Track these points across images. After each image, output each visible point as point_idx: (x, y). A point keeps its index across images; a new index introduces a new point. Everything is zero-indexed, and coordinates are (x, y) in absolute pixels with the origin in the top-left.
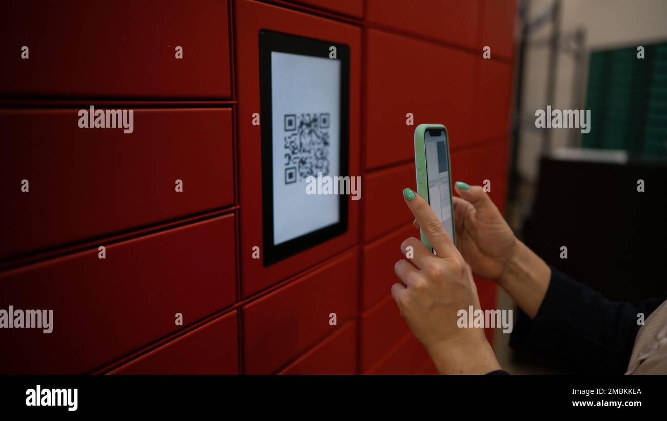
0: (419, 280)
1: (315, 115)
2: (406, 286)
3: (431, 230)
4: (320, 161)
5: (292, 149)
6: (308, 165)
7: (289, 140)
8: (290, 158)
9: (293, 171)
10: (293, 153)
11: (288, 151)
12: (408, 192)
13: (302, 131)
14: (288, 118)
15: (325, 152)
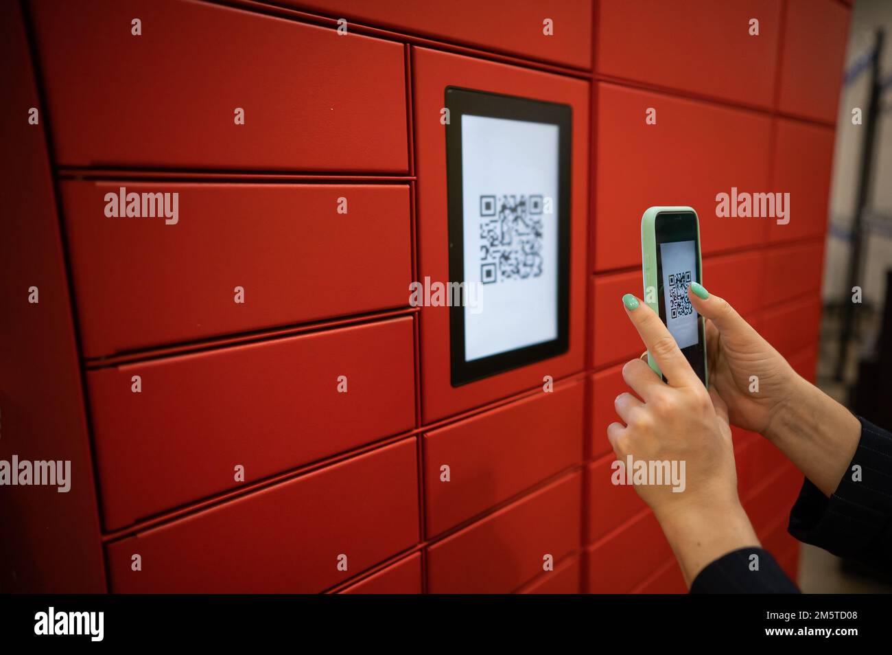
0: (641, 416)
1: (522, 197)
2: (625, 425)
3: (660, 350)
4: (530, 257)
5: (491, 240)
6: (513, 261)
7: (486, 228)
8: (487, 251)
9: (492, 268)
10: (492, 245)
11: (486, 243)
12: (630, 300)
13: (505, 218)
14: (485, 200)
15: (536, 245)
